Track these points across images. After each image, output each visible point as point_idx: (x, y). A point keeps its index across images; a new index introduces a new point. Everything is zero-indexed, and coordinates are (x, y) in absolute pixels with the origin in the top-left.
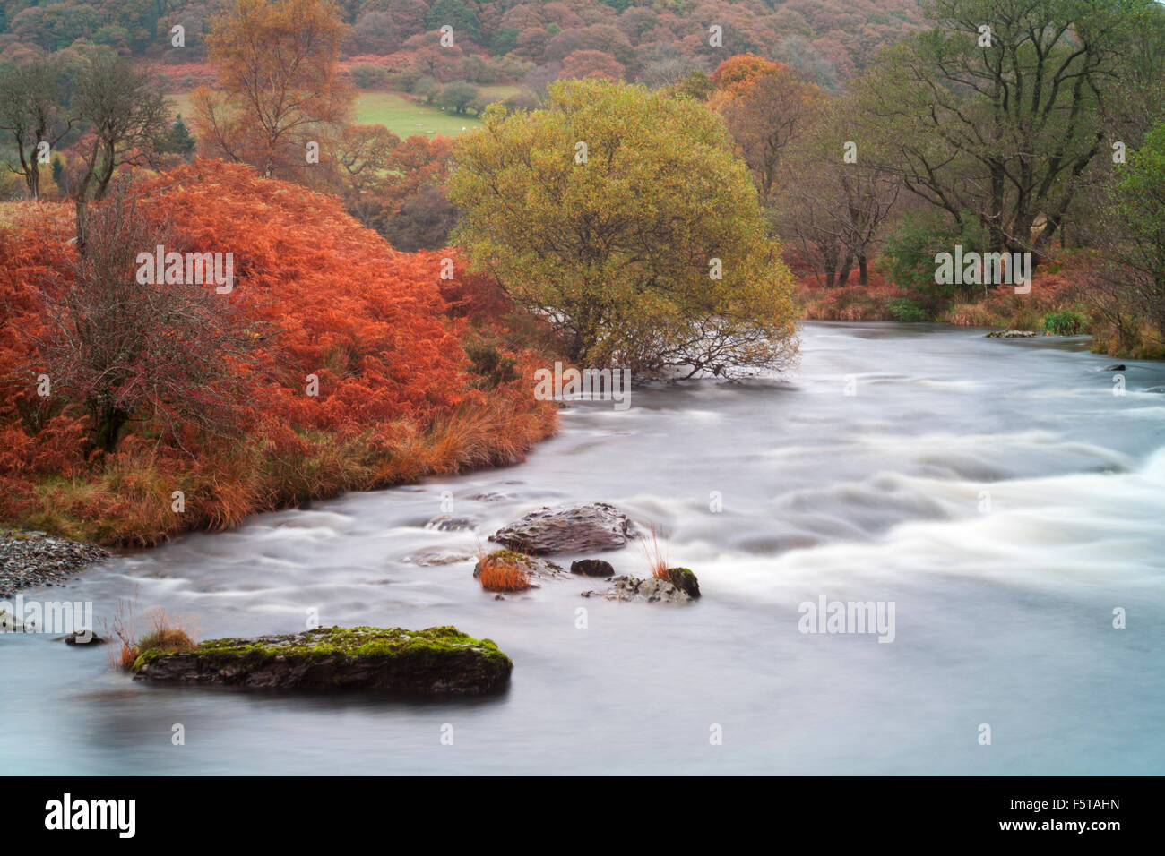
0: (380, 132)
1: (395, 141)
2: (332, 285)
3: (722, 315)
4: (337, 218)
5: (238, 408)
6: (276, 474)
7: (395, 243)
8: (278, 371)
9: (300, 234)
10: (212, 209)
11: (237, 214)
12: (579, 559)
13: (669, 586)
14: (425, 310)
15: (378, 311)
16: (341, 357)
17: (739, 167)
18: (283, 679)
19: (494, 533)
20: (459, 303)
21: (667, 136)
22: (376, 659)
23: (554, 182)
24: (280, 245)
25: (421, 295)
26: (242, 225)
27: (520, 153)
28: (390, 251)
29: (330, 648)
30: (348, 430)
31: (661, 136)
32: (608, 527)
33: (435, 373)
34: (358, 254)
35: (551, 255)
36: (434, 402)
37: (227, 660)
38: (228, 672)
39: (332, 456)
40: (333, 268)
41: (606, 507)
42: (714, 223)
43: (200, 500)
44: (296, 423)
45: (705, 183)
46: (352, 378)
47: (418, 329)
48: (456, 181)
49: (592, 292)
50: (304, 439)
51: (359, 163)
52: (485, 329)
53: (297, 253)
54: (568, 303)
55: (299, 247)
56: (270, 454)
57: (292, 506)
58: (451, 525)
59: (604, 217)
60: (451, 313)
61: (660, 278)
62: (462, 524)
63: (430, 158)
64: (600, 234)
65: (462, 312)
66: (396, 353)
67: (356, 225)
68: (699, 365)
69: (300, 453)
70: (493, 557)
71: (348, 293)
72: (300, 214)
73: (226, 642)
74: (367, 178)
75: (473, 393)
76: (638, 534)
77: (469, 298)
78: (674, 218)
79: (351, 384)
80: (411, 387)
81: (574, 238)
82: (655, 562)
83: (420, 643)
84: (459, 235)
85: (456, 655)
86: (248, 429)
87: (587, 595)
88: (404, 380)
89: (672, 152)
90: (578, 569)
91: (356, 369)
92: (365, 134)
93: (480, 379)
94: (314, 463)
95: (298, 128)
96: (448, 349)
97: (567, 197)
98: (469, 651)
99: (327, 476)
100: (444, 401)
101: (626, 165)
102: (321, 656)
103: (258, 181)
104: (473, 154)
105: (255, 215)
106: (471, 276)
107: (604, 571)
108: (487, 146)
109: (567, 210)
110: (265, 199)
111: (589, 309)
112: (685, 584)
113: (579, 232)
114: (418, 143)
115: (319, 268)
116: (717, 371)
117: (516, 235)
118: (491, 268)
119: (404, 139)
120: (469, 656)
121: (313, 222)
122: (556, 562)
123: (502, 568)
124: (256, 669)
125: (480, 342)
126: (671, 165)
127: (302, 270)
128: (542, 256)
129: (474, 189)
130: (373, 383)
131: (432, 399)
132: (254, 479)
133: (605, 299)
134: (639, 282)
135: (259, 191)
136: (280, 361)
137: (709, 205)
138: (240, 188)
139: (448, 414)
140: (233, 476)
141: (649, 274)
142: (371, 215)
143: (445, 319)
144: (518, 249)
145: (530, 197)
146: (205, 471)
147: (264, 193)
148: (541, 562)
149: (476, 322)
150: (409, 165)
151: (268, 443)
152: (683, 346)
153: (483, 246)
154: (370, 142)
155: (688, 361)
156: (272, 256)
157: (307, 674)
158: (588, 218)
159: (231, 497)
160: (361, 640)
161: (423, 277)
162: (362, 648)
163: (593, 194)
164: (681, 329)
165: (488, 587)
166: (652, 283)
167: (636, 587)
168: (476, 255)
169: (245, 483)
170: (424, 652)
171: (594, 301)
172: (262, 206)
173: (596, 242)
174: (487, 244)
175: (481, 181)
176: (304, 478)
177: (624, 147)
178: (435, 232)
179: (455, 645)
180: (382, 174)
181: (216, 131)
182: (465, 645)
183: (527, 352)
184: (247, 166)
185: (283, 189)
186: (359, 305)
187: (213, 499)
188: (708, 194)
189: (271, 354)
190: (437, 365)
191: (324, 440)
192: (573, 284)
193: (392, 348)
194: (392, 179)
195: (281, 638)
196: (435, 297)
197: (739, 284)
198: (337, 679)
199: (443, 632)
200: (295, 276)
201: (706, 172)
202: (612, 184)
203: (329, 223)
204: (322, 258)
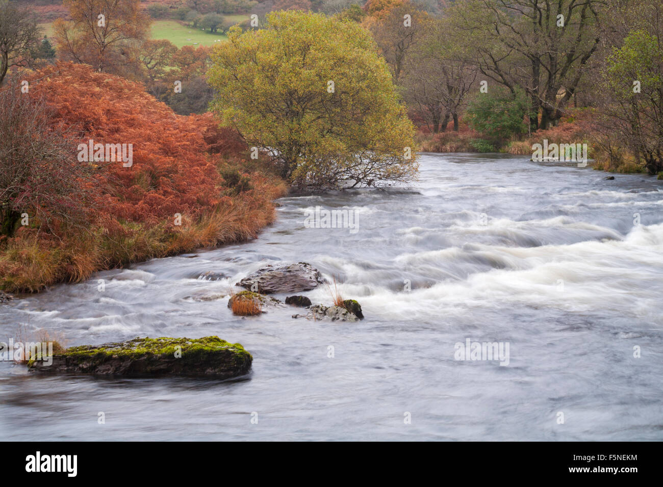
0: (166, 44)
1: (174, 49)
2: (140, 135)
3: (372, 150)
4: (142, 96)
5: (87, 210)
6: (109, 248)
7: (175, 110)
8: (109, 187)
9: (120, 105)
10: (67, 92)
11: (82, 94)
12: (290, 296)
13: (345, 311)
14: (195, 150)
15: (167, 150)
16: (146, 178)
17: (381, 62)
18: (117, 369)
19: (239, 281)
20: (215, 145)
21: (337, 44)
23: (270, 73)
24: (108, 112)
25: (193, 141)
26: (86, 100)
27: (250, 55)
28: (174, 114)
29: (145, 350)
30: (151, 221)
31: (334, 44)
32: (307, 276)
33: (202, 187)
34: (154, 117)
35: (269, 115)
36: (202, 204)
37: (84, 358)
38: (84, 365)
39: (142, 237)
40: (140, 126)
41: (306, 265)
42: (366, 95)
43: (65, 264)
44: (120, 217)
45: (361, 71)
46: (153, 190)
47: (192, 161)
48: (213, 72)
49: (295, 137)
50: (125, 227)
51: (153, 63)
52: (231, 160)
53: (118, 117)
54: (280, 144)
55: (120, 113)
56: (105, 236)
57: (119, 267)
58: (213, 277)
59: (301, 93)
60: (210, 151)
61: (334, 128)
62: (221, 276)
63: (196, 59)
64: (299, 103)
65: (217, 150)
66: (179, 175)
67: (153, 100)
68: (359, 180)
69: (123, 235)
70: (240, 295)
71: (149, 140)
72: (119, 93)
73: (83, 348)
74: (158, 72)
75: (225, 198)
76: (325, 280)
77: (221, 142)
78: (343, 92)
79: (153, 194)
80: (188, 195)
81: (283, 106)
82: (335, 296)
83: (198, 346)
84: (214, 105)
85: (219, 353)
86: (92, 222)
87: (295, 317)
88: (184, 191)
89: (340, 53)
90: (289, 301)
91: (155, 185)
92: (157, 45)
93: (229, 190)
94: (131, 241)
95: (117, 43)
96: (210, 172)
97: (278, 81)
98: (227, 350)
99: (139, 249)
100: (208, 203)
101: (314, 61)
102: (139, 355)
103: (93, 75)
104: (222, 56)
105: (93, 95)
106: (222, 129)
107: (305, 303)
108: (231, 51)
109: (279, 89)
110: (99, 85)
111: (293, 147)
112: (354, 309)
113: (285, 101)
114: (188, 50)
115: (131, 126)
116: (369, 183)
117: (248, 104)
118: (234, 124)
119: (180, 48)
120: (227, 354)
121: (128, 98)
122: (277, 297)
123: (245, 302)
124: (101, 364)
125: (228, 168)
126: (340, 61)
127: (122, 127)
128: (264, 116)
129: (223, 77)
130: (166, 193)
131: (201, 202)
132: (96, 251)
133: (302, 141)
134: (322, 131)
135: (95, 80)
136: (110, 181)
137: (363, 84)
138: (83, 79)
139: (210, 211)
140: (84, 251)
141: (328, 126)
142: (163, 94)
143: (207, 155)
144: (250, 112)
145: (257, 81)
146: (67, 247)
147: (98, 82)
148: (268, 298)
149: (226, 156)
150: (183, 63)
151: (104, 230)
152: (349, 169)
153: (228, 111)
154: (160, 50)
155: (352, 177)
156: (104, 119)
157: (131, 365)
158: (291, 93)
159: (83, 262)
160: (163, 345)
161: (194, 130)
162: (164, 350)
163: (294, 79)
164: (348, 159)
165: (236, 313)
166: (330, 131)
167: (325, 311)
168: (225, 117)
169: (91, 254)
170: (201, 351)
171: (296, 143)
172: (97, 89)
173: (296, 107)
174: (231, 109)
175: (227, 72)
176: (126, 250)
177: (312, 51)
178: (200, 103)
179: (219, 347)
180: (167, 69)
181: (68, 45)
182: (224, 347)
183: (256, 173)
184: (87, 66)
185: (109, 79)
186: (156, 147)
187: (72, 263)
188: (363, 78)
189: (104, 177)
190: (203, 182)
191: (137, 227)
192: (282, 132)
193: (177, 172)
194: (173, 72)
195: (115, 345)
196: (201, 141)
197: (382, 131)
198: (149, 368)
199: (211, 340)
200: (117, 130)
201: (361, 65)
202: (305, 72)
203: (137, 99)
204: (133, 119)
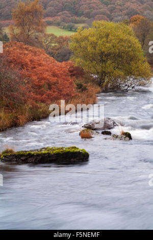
0: (52, 35)
1: (56, 37)
2: (44, 69)
3: (134, 75)
4: (44, 54)
5: (23, 98)
6: (32, 113)
7: (58, 61)
8: (32, 89)
9: (36, 58)
10: (14, 53)
11: (21, 54)
12: (103, 131)
13: (125, 136)
14: (65, 75)
15: (54, 75)
16: (46, 86)
17: (137, 40)
18: (36, 160)
19: (83, 125)
20: (73, 73)
21: (120, 33)
22: (58, 155)
23: (94, 44)
24: (31, 61)
25: (64, 72)
26: (22, 56)
27: (86, 38)
28: (56, 62)
29: (47, 152)
30: (48, 102)
31: (118, 34)
32: (110, 123)
33: (68, 89)
34: (49, 63)
35: (94, 61)
36: (68, 96)
37: (22, 155)
38: (23, 158)
39: (45, 109)
40: (43, 66)
41: (109, 119)
42: (131, 53)
43: (14, 119)
44: (36, 101)
45: (129, 44)
46: (49, 90)
47: (64, 79)
48: (71, 45)
49: (104, 70)
50: (38, 105)
51: (48, 42)
52: (79, 79)
53: (35, 62)
54: (98, 73)
55: (35, 61)
56: (31, 109)
57: (36, 120)
58: (73, 124)
59: (106, 53)
60: (71, 76)
61: (119, 66)
62: (76, 123)
63: (64, 41)
64: (105, 56)
65: (74, 75)
66: (59, 85)
67: (48, 56)
68: (129, 87)
69: (38, 108)
70: (84, 131)
71: (47, 71)
72: (35, 54)
73: (22, 151)
74: (49, 46)
75: (77, 93)
76: (117, 125)
77: (75, 72)
78: (122, 53)
79: (49, 92)
80: (63, 92)
81: (99, 58)
82: (121, 131)
83: (68, 150)
84: (72, 58)
85: (76, 153)
86: (25, 103)
87: (106, 139)
88: (61, 91)
89: (121, 37)
90: (103, 133)
91: (50, 89)
92: (49, 35)
93: (79, 90)
94: (41, 110)
95: (34, 34)
96: (71, 83)
97: (97, 48)
98: (79, 152)
99: (44, 113)
100: (71, 95)
101: (111, 40)
102: (45, 154)
103: (25, 46)
104: (75, 39)
105: (25, 54)
106: (76, 67)
107: (109, 133)
108: (79, 37)
109: (97, 51)
110: (27, 50)
111: (103, 74)
112: (128, 136)
113: (100, 56)
114: (61, 37)
115: (40, 66)
116: (133, 88)
117: (85, 57)
118: (80, 65)
119: (58, 36)
120: (79, 153)
121: (39, 55)
122: (98, 131)
123: (86, 133)
124: (29, 157)
125: (78, 81)
126: (121, 40)
127: (37, 66)
128: (92, 62)
129: (75, 47)
130: (54, 92)
132: (27, 114)
133: (107, 72)
134: (114, 67)
135: (26, 48)
136: (32, 87)
137: (130, 49)
138: (21, 48)
139: (72, 98)
140: (22, 114)
141: (117, 65)
142: (51, 54)
143: (70, 77)
144: (86, 61)
145: (89, 48)
146: (15, 113)
147: (27, 49)
148: (94, 132)
149: (77, 78)
150: (59, 43)
151: (30, 106)
152: (125, 82)
153: (78, 60)
154: (50, 37)
155: (126, 85)
156: (29, 63)
157: (42, 158)
158: (102, 53)
159: (22, 118)
160: (54, 150)
161: (64, 67)
162: (54, 152)
163: (103, 47)
164: (125, 78)
165: (82, 138)
166: (117, 68)
167: (117, 137)
168: (77, 62)
169: (25, 115)
170: (69, 152)
171: (104, 72)
172: (26, 52)
173: (104, 58)
174: (79, 60)
175: (77, 45)
176: (39, 114)
177: (110, 36)
178: (66, 58)
179: (76, 150)
180: (53, 45)
181: (14, 36)
182: (78, 150)
183: (89, 84)
184: (22, 43)
185: (31, 48)
186: (50, 74)
187: (18, 119)
188: (130, 47)
189: (30, 86)
190: (69, 87)
191: (43, 105)
192: (99, 68)
193: (58, 83)
194: (55, 46)
195: (35, 150)
196: (67, 72)
197: (138, 67)
198: (49, 159)
199: (73, 148)
200: (35, 68)
201: (129, 42)
202: (108, 45)
203: (42, 55)
204: (41, 63)
